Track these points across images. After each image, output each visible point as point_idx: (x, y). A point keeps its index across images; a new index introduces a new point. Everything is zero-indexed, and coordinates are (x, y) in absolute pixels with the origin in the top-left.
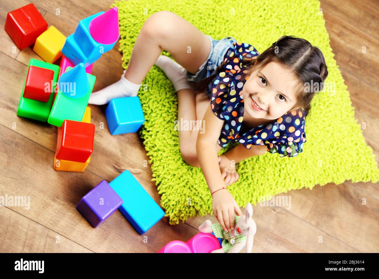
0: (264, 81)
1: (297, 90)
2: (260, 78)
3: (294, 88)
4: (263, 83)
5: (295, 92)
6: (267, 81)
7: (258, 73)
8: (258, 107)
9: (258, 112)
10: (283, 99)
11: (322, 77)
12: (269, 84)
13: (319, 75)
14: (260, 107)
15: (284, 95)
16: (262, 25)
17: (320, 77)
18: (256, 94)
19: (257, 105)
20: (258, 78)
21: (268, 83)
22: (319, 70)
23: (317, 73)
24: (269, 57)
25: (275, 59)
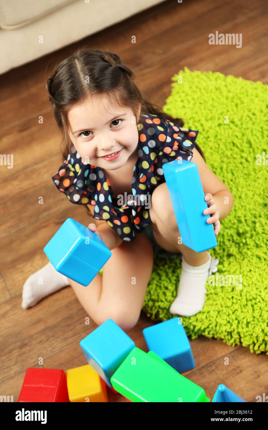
0: (87, 132)
1: (116, 102)
2: (81, 136)
3: (111, 103)
4: (88, 135)
5: (117, 105)
6: (88, 130)
7: (74, 136)
8: (114, 155)
9: (119, 157)
10: (118, 122)
11: (117, 64)
12: (93, 129)
13: (112, 66)
14: (114, 153)
15: (114, 119)
16: (205, 140)
17: (114, 66)
18: (96, 150)
19: (111, 155)
20: (79, 138)
21: (90, 129)
22: (106, 63)
23: (108, 68)
24: (62, 114)
25: (66, 108)
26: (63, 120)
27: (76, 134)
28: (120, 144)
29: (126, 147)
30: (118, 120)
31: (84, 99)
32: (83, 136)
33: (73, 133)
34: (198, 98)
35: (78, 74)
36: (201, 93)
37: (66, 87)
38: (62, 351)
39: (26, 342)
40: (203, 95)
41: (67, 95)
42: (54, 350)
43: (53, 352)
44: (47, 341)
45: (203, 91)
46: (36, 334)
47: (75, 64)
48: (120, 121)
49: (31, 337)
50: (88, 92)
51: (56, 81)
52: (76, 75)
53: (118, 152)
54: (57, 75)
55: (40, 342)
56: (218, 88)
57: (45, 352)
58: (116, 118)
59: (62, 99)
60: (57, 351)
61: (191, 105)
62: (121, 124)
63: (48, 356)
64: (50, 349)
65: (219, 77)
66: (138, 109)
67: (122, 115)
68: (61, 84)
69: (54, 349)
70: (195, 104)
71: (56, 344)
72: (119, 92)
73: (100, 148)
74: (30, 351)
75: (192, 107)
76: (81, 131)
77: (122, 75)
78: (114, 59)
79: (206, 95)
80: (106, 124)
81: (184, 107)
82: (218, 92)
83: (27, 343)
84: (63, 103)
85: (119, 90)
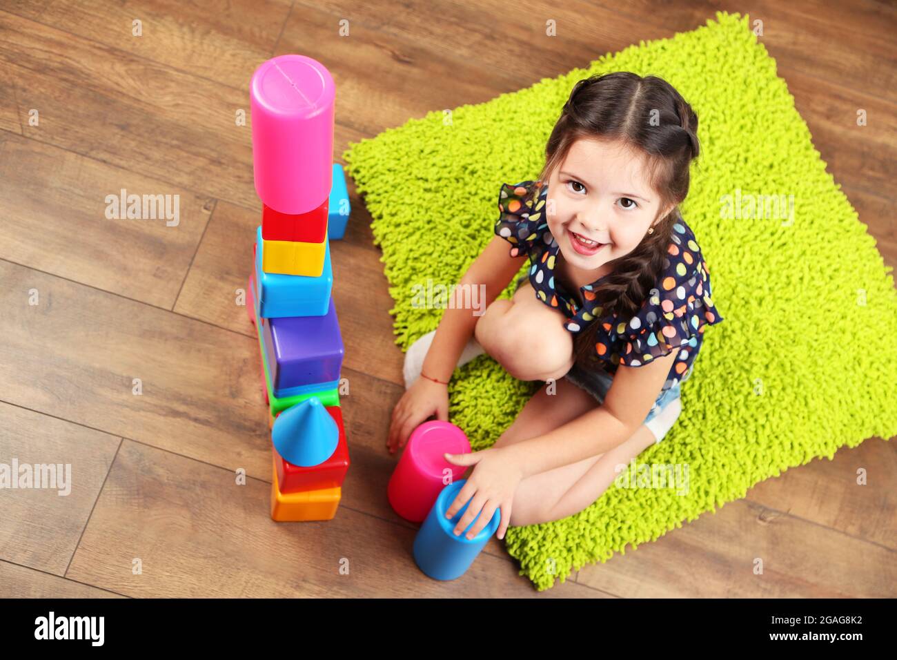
1: (650, 175)
2: (567, 185)
4: (577, 191)
5: (648, 180)
6: (583, 184)
10: (630, 205)
11: (688, 128)
12: (591, 187)
13: (681, 126)
15: (629, 195)
17: (684, 129)
18: (573, 218)
20: (563, 187)
21: (587, 184)
22: (676, 116)
23: (674, 124)
24: (566, 135)
25: (580, 132)
26: (561, 146)
27: (563, 177)
28: (611, 236)
29: (614, 245)
30: (632, 201)
31: (612, 139)
32: (570, 187)
33: (560, 172)
34: (710, 71)
35: (630, 102)
36: (722, 67)
37: (598, 105)
38: (251, 210)
39: (223, 161)
40: (721, 73)
41: (592, 117)
42: (244, 201)
43: (240, 202)
44: (246, 183)
45: (726, 68)
46: (243, 163)
47: (636, 87)
48: (633, 205)
49: (235, 161)
50: (624, 135)
51: (592, 89)
52: (625, 101)
53: (600, 245)
54: (600, 83)
55: (239, 177)
56: (748, 82)
57: (232, 193)
58: (633, 196)
59: (584, 115)
60: (247, 206)
61: (692, 71)
62: (631, 210)
63: (230, 201)
64: (242, 196)
65: (767, 69)
66: (669, 206)
67: (644, 200)
68: (598, 97)
69: (245, 199)
70: (699, 74)
71: (252, 196)
72: (663, 168)
73: (579, 218)
74: (217, 175)
75: (691, 75)
76: (573, 177)
77: (683, 148)
78: (690, 121)
79: (724, 76)
80: (614, 194)
81: (683, 64)
82: (743, 87)
83: (224, 164)
84: (580, 121)
85: (665, 163)
